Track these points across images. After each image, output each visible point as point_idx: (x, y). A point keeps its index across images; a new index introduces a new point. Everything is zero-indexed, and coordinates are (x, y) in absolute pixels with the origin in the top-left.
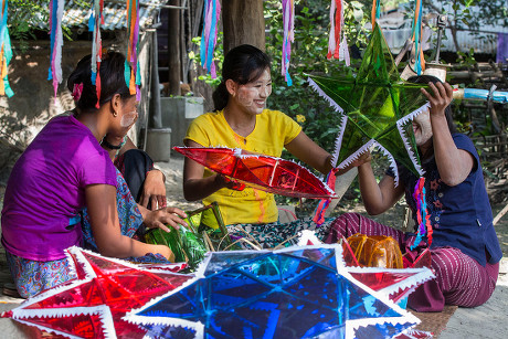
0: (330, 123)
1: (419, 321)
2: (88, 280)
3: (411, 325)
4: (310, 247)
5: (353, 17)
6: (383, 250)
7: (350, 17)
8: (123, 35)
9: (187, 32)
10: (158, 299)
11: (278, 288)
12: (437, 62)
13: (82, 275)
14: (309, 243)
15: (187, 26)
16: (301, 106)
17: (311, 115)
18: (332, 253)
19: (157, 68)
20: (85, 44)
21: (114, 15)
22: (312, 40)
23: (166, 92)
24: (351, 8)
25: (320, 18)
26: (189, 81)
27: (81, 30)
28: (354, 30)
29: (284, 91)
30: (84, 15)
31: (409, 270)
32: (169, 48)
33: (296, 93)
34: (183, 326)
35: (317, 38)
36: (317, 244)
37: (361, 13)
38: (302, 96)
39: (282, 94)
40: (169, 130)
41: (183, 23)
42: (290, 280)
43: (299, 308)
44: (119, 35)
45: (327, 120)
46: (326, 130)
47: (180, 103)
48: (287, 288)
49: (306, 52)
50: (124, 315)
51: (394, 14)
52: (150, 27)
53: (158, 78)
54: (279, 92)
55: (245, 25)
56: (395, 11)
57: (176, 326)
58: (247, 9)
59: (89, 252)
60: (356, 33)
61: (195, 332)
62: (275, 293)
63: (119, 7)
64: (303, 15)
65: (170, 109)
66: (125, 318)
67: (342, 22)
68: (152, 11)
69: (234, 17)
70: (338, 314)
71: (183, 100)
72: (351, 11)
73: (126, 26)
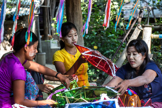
0: (107, 48)
4: (105, 101)
5: (114, 8)
6: (133, 99)
7: (113, 8)
8: (26, 18)
9: (50, 15)
12: (148, 25)
14: (105, 99)
15: (50, 13)
16: (96, 43)
17: (99, 46)
18: (114, 102)
19: (39, 30)
20: (11, 21)
21: (22, 10)
22: (99, 17)
23: (43, 39)
24: (113, 4)
25: (100, 7)
26: (52, 34)
27: (9, 17)
28: (115, 13)
29: (88, 37)
30: (10, 10)
32: (43, 22)
33: (93, 38)
35: (101, 17)
36: (108, 99)
37: (117, 6)
38: (96, 39)
39: (88, 38)
40: (45, 53)
41: (48, 12)
44: (24, 18)
45: (106, 48)
46: (105, 51)
47: (48, 43)
49: (97, 22)
51: (129, 4)
52: (36, 14)
53: (39, 34)
54: (87, 38)
55: (75, 15)
56: (129, 3)
58: (75, 9)
59: (22, 106)
60: (116, 14)
63: (24, 7)
64: (95, 7)
65: (45, 45)
67: (110, 10)
68: (36, 8)
69: (70, 12)
71: (50, 42)
72: (113, 6)
73: (27, 14)
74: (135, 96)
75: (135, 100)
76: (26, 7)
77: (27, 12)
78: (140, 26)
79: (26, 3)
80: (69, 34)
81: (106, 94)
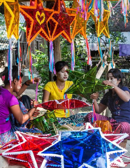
1: (127, 151)
2: (24, 142)
3: (125, 152)
4: (90, 129)
5: (81, 45)
10: (48, 148)
11: (82, 142)
13: (21, 141)
14: (89, 127)
18: (98, 131)
21: (3, 45)
22: (68, 52)
24: (80, 42)
26: (25, 64)
28: (81, 49)
31: (121, 134)
34: (57, 156)
36: (93, 128)
37: (83, 44)
42: (85, 139)
43: (89, 148)
44: (4, 52)
48: (85, 142)
50: (37, 153)
52: (14, 49)
57: (55, 156)
59: (22, 133)
61: (61, 158)
62: (82, 143)
63: (4, 43)
66: (38, 154)
68: (15, 44)
70: (101, 149)
72: (80, 43)
73: (7, 49)
74: (107, 122)
75: (108, 125)
76: (6, 43)
77: (7, 47)
78: (106, 63)
79: (6, 40)
80: (63, 69)
81: (90, 123)
